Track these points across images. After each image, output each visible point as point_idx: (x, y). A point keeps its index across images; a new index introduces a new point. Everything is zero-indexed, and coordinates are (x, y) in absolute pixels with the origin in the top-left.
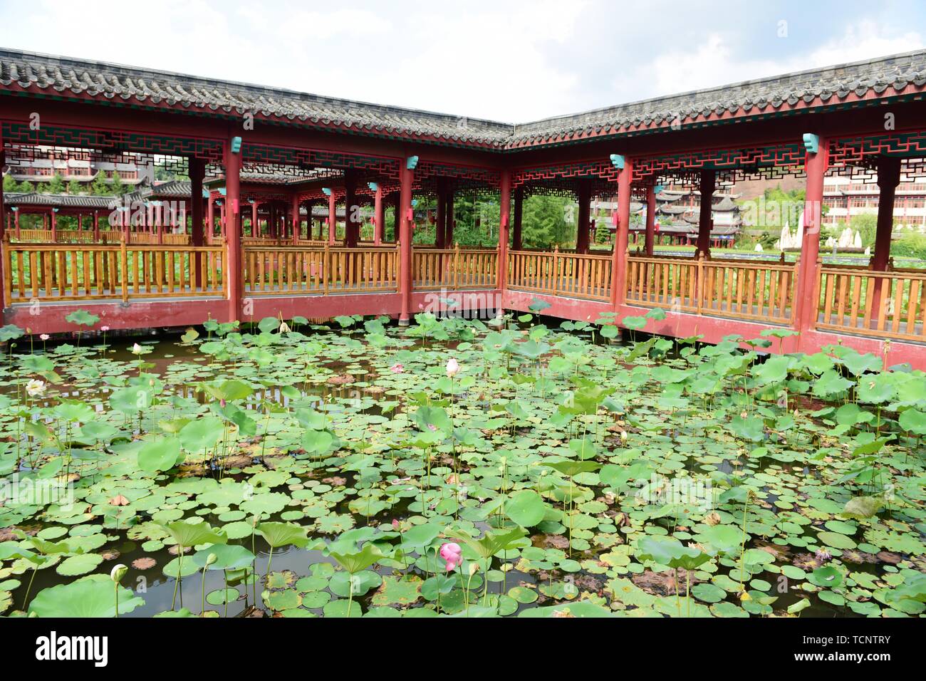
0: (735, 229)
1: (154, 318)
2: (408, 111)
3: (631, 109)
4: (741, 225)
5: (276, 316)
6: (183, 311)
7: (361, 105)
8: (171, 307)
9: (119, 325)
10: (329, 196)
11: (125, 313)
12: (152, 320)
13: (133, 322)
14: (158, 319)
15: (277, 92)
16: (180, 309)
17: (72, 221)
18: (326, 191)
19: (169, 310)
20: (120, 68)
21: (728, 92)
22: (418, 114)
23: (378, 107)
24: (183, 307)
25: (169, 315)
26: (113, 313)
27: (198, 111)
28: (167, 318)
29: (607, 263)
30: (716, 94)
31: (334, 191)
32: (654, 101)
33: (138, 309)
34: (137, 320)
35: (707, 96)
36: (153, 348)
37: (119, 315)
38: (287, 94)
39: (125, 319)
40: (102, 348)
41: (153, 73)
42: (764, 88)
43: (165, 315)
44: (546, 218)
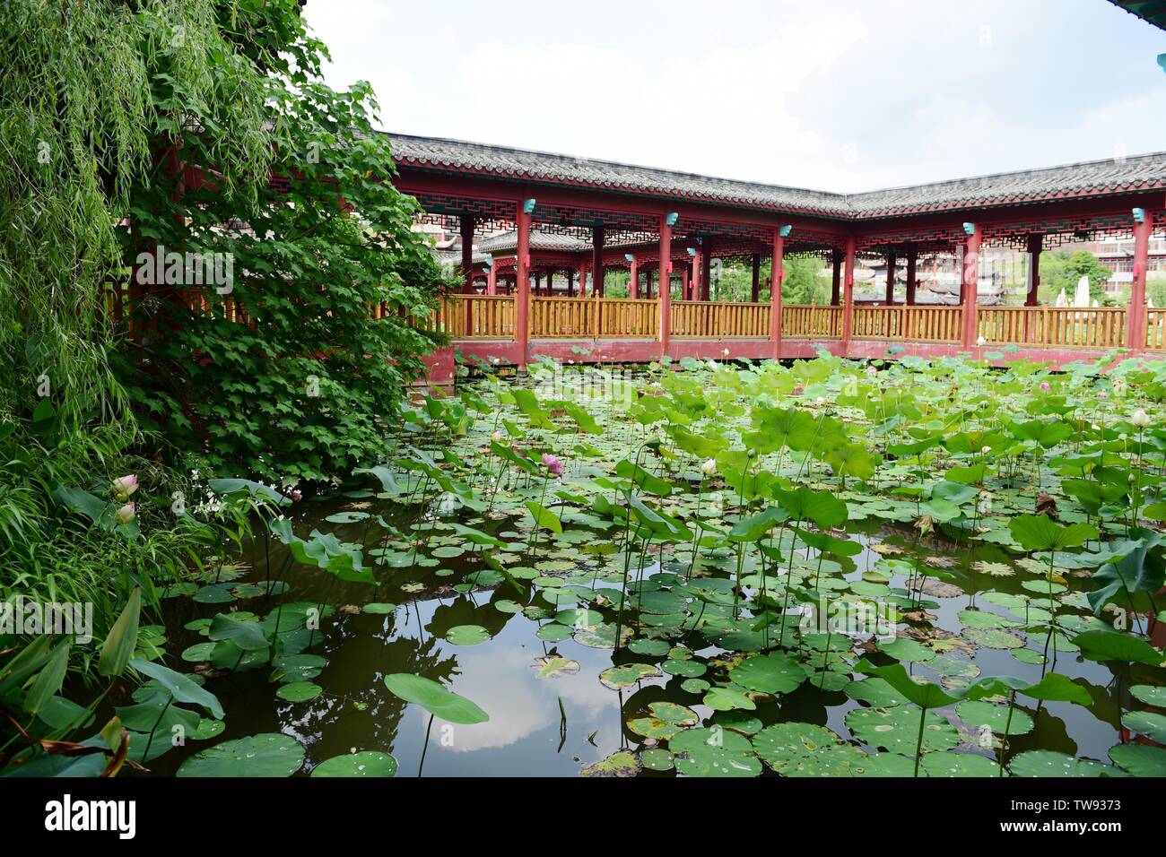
0: (995, 299)
2: (765, 186)
3: (968, 183)
4: (1002, 294)
7: (731, 182)
10: (630, 263)
15: (674, 174)
18: (629, 257)
21: (1061, 171)
22: (773, 188)
23: (743, 183)
29: (957, 313)
30: (1050, 173)
31: (637, 257)
32: (991, 177)
35: (1041, 174)
38: (681, 175)
42: (1092, 169)
44: (796, 285)
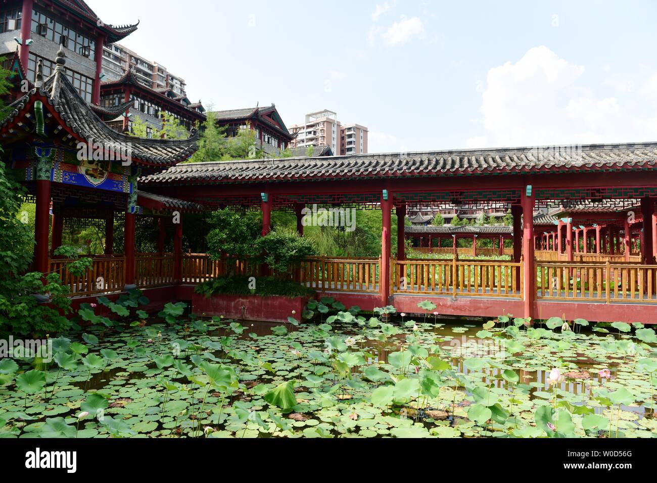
1: (472, 310)
5: (561, 317)
6: (491, 307)
8: (483, 303)
9: (450, 312)
11: (454, 305)
12: (470, 311)
13: (458, 311)
14: (475, 310)
16: (489, 305)
17: (490, 242)
19: (482, 305)
20: (461, 152)
24: (491, 304)
25: (482, 309)
26: (447, 304)
27: (499, 172)
28: (480, 310)
33: (462, 302)
34: (461, 310)
36: (467, 329)
37: (450, 306)
39: (454, 309)
40: (438, 326)
41: (481, 151)
43: (479, 308)
